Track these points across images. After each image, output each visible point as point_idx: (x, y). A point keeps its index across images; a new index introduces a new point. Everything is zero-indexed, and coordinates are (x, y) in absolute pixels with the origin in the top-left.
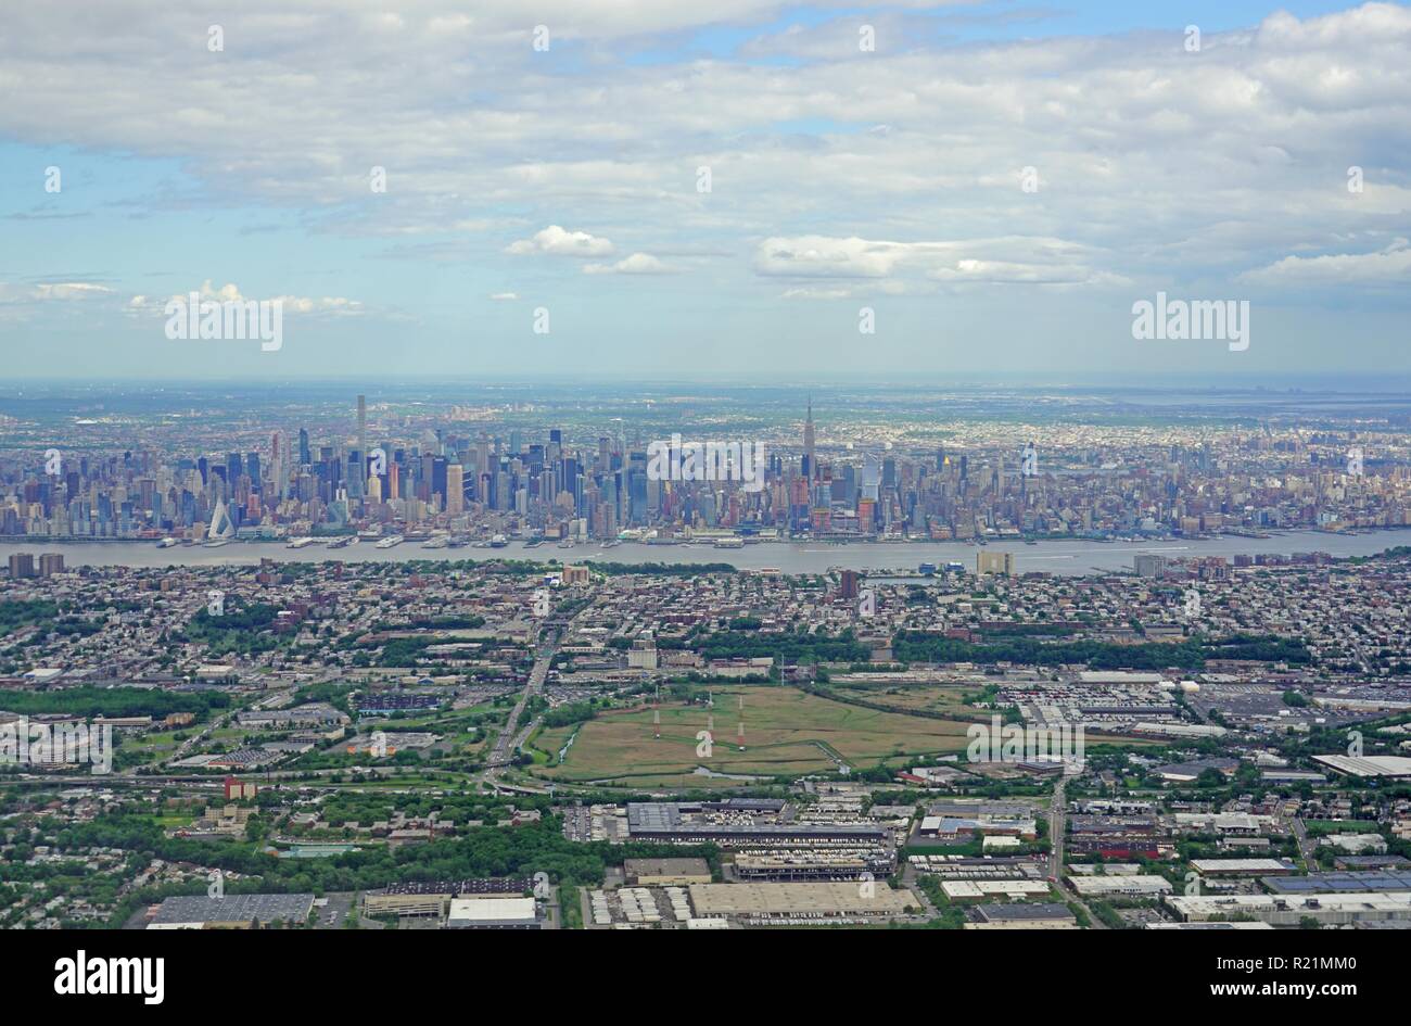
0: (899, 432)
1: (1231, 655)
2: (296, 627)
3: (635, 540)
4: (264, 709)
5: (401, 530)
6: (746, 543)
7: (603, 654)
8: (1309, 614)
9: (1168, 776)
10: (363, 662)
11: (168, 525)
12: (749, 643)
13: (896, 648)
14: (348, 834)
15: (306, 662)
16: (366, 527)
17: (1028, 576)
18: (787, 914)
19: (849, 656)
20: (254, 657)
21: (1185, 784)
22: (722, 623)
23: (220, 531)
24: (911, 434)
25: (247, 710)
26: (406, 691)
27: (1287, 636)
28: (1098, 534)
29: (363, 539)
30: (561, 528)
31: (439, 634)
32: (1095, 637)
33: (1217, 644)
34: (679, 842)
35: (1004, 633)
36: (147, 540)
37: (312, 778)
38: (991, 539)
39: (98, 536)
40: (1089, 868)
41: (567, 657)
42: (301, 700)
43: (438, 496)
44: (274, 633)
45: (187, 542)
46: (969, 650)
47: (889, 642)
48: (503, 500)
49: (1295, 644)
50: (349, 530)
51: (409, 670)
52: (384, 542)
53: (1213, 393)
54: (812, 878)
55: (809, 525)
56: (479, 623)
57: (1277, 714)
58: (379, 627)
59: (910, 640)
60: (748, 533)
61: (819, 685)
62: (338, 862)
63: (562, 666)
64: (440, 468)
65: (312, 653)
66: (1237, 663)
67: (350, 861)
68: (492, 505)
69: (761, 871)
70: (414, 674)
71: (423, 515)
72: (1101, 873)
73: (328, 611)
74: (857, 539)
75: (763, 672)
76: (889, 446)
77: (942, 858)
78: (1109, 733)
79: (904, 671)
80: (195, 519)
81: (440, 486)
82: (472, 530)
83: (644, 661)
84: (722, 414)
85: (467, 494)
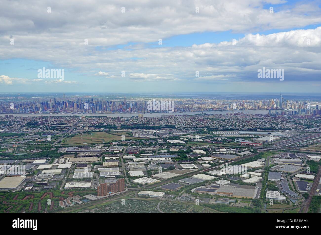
0: (144, 99)
1: (165, 127)
2: (41, 124)
3: (98, 113)
4: (29, 135)
5: (66, 112)
6: (113, 113)
7: (81, 128)
8: (178, 122)
9: (145, 143)
10: (47, 129)
11: (34, 111)
12: (101, 126)
13: (121, 127)
14: (27, 152)
15: (39, 129)
16: (61, 111)
17: (144, 117)
18: (81, 162)
19: (114, 128)
20: (33, 129)
21: (147, 144)
22: (99, 124)
23: (41, 112)
24: (145, 99)
25: (26, 136)
26: (51, 133)
27: (173, 125)
28: (160, 112)
29: (60, 113)
30: (88, 111)
31: (59, 125)
32: (148, 125)
33: (164, 126)
34: (72, 152)
35: (136, 125)
36: (30, 113)
37: (29, 144)
38: (146, 113)
39: (24, 113)
40: (126, 155)
41: (76, 128)
42: (35, 134)
43: (73, 107)
44: (37, 125)
45: (36, 113)
46: (130, 127)
47: (120, 126)
48: (82, 108)
49: (174, 126)
50: (59, 112)
51: (53, 130)
52: (63, 113)
53: (190, 94)
54: (88, 157)
55: (122, 111)
56: (66, 124)
57: (167, 135)
58: (52, 124)
59: (123, 126)
60: (114, 112)
61: (109, 132)
62: (22, 156)
63: (75, 129)
64: (73, 103)
65: (41, 128)
66: (166, 128)
67: (24, 155)
68: (81, 108)
69: (81, 156)
70: (53, 131)
71: (70, 110)
72: (127, 156)
73: (46, 122)
74: (128, 113)
75: (102, 130)
76: (141, 101)
77: (108, 154)
78: (143, 138)
79: (121, 130)
80: (37, 110)
81: (73, 106)
82: (76, 112)
83: (86, 129)
84: (121, 97)
85: (77, 107)
